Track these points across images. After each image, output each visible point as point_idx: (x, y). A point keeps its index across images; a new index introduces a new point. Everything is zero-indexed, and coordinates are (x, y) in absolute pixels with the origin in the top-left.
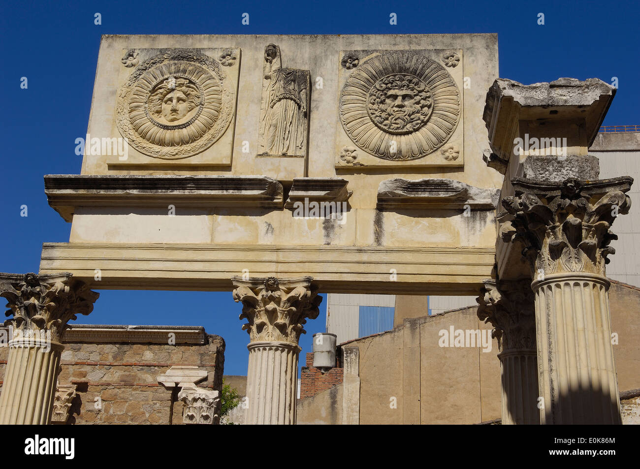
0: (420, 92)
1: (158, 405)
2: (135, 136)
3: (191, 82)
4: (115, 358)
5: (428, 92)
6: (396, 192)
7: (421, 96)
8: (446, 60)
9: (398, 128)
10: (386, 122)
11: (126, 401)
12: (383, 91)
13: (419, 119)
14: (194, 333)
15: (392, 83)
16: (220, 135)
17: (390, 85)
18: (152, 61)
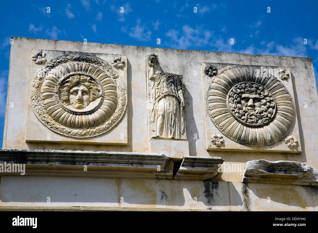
0: (266, 96)
2: (49, 119)
3: (92, 78)
5: (271, 97)
6: (259, 170)
7: (266, 100)
9: (253, 122)
10: (243, 117)
12: (238, 94)
13: (267, 116)
15: (244, 89)
16: (118, 121)
18: (58, 61)
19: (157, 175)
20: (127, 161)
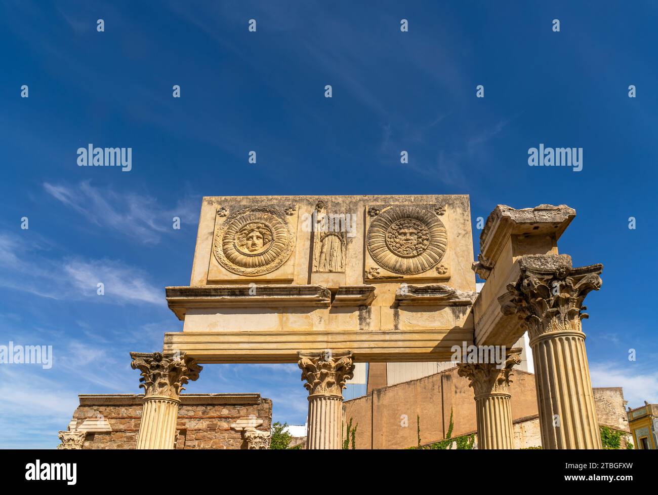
0: (421, 230)
1: (232, 441)
2: (227, 262)
3: (265, 226)
4: (203, 413)
5: (427, 230)
6: (408, 294)
7: (422, 233)
8: (437, 211)
9: (407, 254)
10: (400, 250)
11: (211, 439)
12: (396, 230)
13: (421, 248)
14: (255, 397)
16: (286, 260)
17: (401, 226)
19: (315, 304)
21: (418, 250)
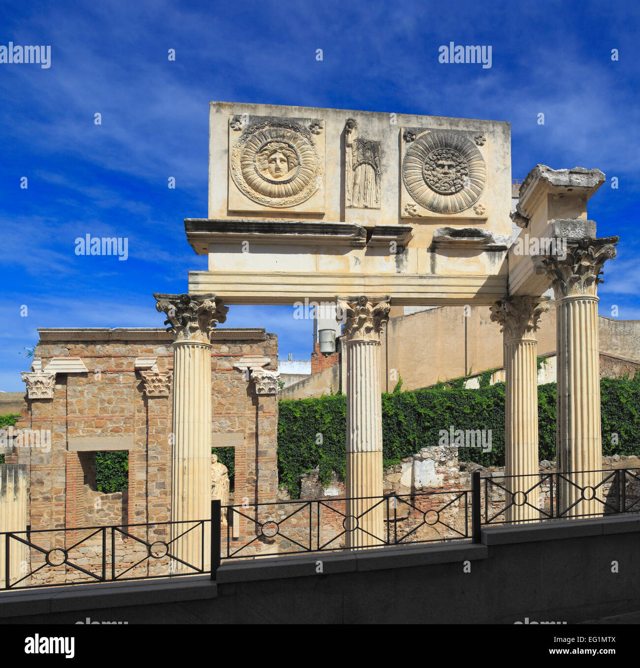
0: (460, 163)
1: (236, 382)
5: (465, 163)
6: (446, 236)
7: (460, 166)
8: (477, 140)
9: (445, 190)
10: (437, 185)
12: (434, 161)
13: (459, 184)
14: (259, 333)
17: (439, 156)
19: (351, 243)
20: (322, 230)
21: (456, 186)
